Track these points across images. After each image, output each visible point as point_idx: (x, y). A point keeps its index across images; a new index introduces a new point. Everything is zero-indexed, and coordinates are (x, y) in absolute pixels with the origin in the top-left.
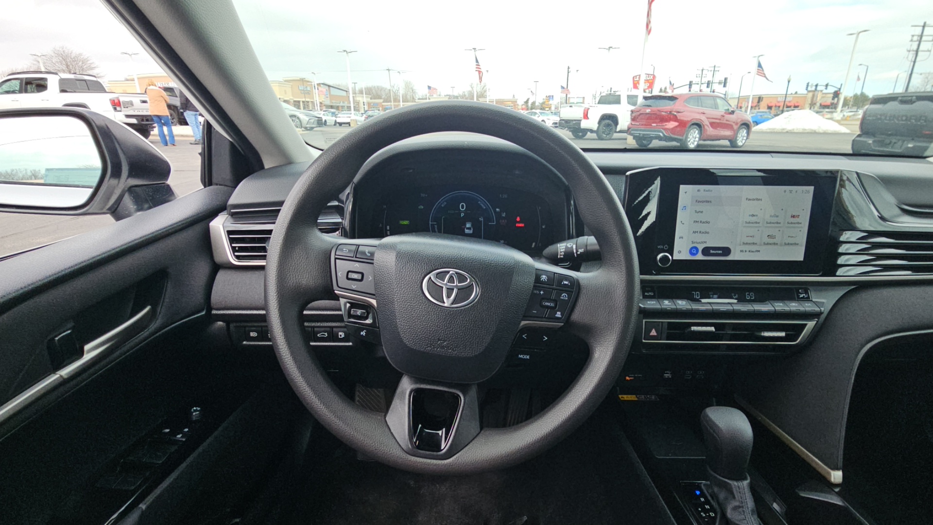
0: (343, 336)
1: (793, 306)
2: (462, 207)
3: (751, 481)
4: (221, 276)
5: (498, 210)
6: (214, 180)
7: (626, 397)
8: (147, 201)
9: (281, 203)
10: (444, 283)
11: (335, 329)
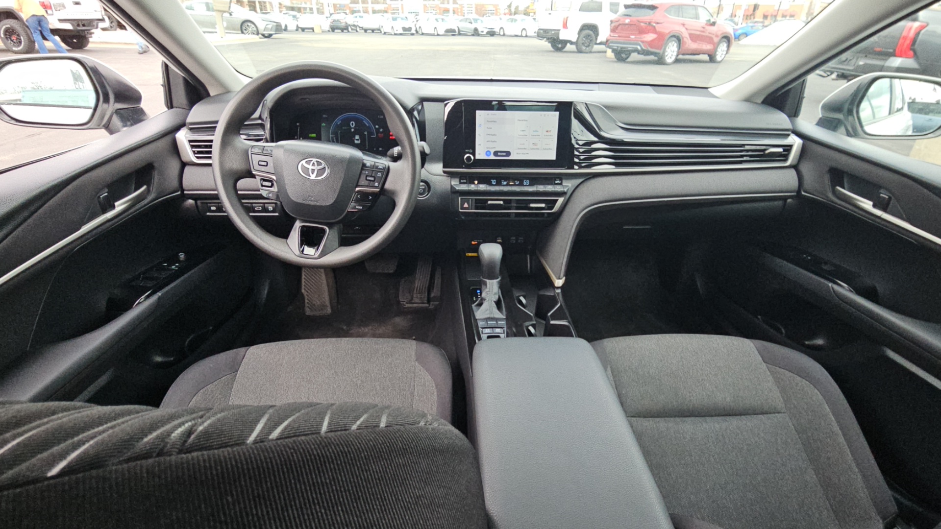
0: (272, 209)
1: (550, 188)
2: (353, 124)
3: (501, 280)
4: (187, 169)
5: (377, 127)
6: (175, 104)
7: (470, 254)
8: (129, 120)
9: (216, 122)
10: (310, 167)
11: (266, 205)
